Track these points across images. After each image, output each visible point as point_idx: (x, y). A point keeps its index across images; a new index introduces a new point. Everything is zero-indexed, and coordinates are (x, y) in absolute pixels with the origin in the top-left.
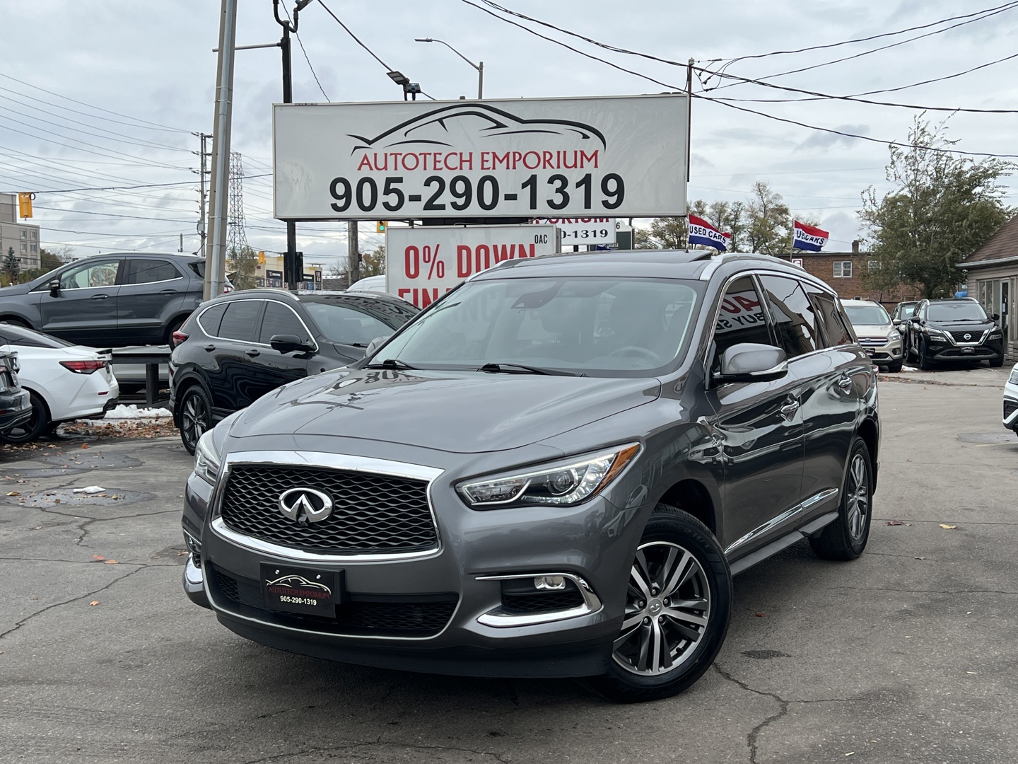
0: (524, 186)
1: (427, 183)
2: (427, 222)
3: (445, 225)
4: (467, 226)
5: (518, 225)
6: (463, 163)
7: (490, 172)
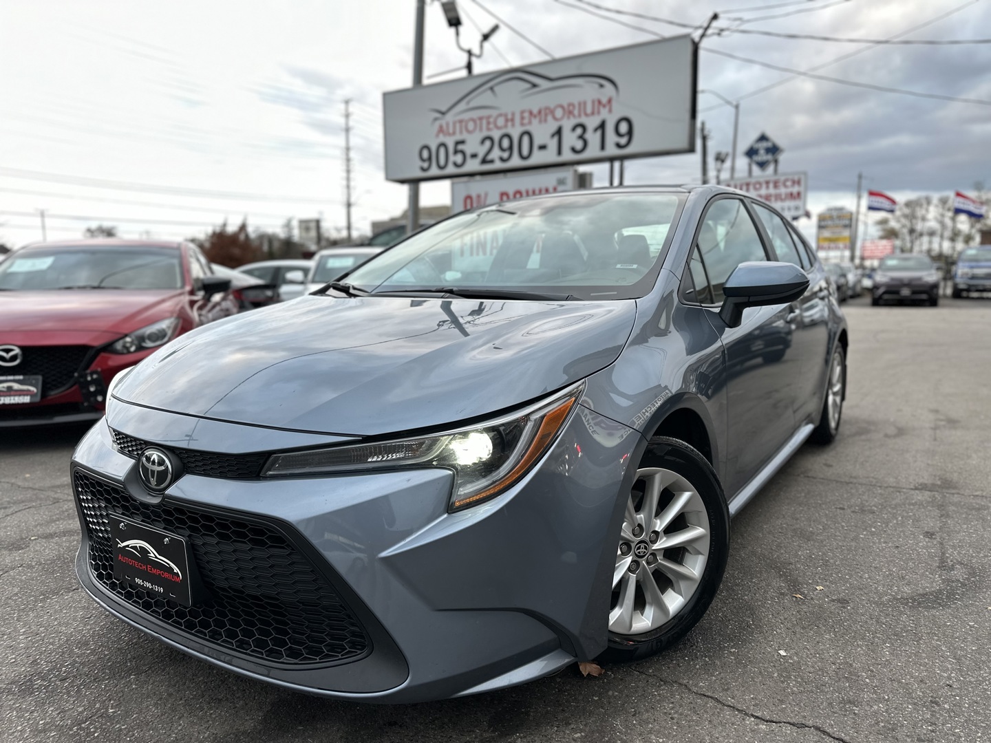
0: (553, 136)
6: (508, 123)
7: (527, 128)
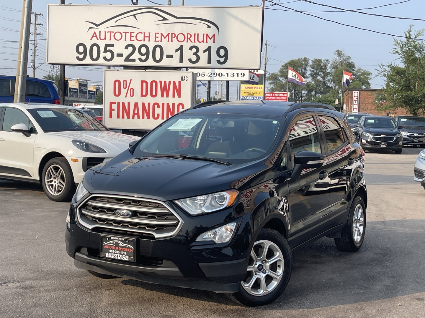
0: (177, 51)
1: (127, 47)
2: (126, 67)
3: (135, 69)
4: (146, 70)
5: (173, 71)
6: (146, 38)
7: (159, 43)
